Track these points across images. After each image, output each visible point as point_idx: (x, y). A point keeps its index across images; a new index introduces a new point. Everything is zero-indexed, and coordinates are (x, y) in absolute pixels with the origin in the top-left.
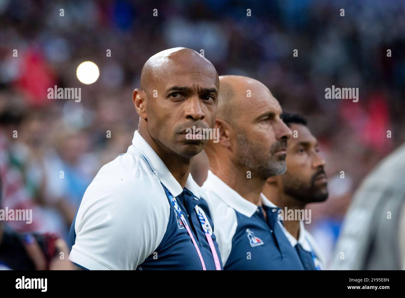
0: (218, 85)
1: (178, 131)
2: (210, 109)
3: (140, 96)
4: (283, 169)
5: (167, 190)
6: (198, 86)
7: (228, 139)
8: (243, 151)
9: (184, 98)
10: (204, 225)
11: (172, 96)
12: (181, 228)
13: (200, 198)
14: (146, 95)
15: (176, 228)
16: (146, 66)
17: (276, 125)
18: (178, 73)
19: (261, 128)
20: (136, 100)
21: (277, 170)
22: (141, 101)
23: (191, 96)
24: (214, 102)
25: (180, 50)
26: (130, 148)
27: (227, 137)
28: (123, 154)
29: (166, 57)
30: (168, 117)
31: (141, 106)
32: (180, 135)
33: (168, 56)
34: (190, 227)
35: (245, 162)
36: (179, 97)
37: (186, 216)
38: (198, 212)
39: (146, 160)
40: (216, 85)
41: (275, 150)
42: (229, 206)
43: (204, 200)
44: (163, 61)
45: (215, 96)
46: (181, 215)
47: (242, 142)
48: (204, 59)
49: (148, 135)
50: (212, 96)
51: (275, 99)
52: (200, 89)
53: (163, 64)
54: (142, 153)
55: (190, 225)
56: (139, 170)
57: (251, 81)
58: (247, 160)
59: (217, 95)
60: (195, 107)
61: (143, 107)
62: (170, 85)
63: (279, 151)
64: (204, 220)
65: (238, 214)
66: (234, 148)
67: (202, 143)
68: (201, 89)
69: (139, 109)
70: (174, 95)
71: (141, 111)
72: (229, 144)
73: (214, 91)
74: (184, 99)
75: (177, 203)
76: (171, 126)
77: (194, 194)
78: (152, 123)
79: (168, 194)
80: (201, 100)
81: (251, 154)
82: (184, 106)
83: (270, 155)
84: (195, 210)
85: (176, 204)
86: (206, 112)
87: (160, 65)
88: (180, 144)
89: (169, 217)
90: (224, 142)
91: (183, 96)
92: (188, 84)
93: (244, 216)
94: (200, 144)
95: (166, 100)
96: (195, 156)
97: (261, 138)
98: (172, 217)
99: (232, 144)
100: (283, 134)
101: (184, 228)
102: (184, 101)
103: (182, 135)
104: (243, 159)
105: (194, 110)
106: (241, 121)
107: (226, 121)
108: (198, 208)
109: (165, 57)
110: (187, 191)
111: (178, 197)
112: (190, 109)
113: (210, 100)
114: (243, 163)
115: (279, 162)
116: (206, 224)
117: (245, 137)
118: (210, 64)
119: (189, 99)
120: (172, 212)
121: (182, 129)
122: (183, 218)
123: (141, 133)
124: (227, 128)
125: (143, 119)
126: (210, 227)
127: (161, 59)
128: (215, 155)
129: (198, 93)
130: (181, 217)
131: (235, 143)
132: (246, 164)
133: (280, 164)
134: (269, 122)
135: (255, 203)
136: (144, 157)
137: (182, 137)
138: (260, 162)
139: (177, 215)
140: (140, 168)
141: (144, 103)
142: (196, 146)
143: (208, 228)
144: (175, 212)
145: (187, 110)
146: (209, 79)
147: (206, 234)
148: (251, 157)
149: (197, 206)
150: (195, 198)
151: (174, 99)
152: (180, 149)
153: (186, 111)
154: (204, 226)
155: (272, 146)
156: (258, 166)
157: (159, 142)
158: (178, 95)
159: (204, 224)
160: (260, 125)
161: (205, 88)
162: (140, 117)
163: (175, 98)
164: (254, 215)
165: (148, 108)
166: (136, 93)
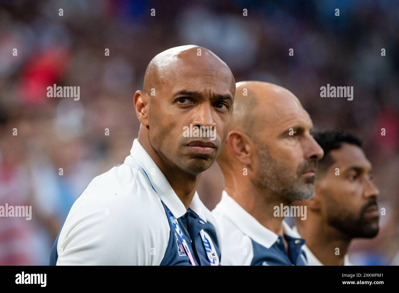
0: (234, 91)
1: (184, 142)
2: (222, 119)
3: (142, 99)
4: (310, 194)
5: (168, 209)
6: (210, 91)
7: (249, 155)
8: (265, 171)
9: (192, 104)
10: (210, 253)
11: (179, 102)
12: (182, 255)
13: (206, 222)
14: (149, 98)
15: (176, 254)
16: (151, 65)
17: (305, 142)
18: (187, 75)
19: (287, 144)
20: (137, 104)
21: (303, 194)
22: (143, 105)
23: (201, 103)
24: (228, 110)
25: (192, 49)
26: (128, 159)
27: (247, 153)
28: (119, 165)
29: (175, 55)
30: (173, 125)
31: (142, 110)
32: (186, 147)
33: (178, 55)
34: (193, 254)
35: (266, 183)
36: (187, 102)
37: (189, 242)
38: (203, 238)
39: (146, 174)
40: (231, 91)
41: (303, 171)
42: (245, 234)
43: (211, 224)
44: (171, 61)
45: (229, 104)
46: (183, 239)
47: (264, 160)
48: (219, 61)
49: (149, 144)
50: (226, 104)
51: (305, 112)
52: (212, 95)
53: (171, 64)
54: (141, 166)
55: (192, 253)
56: (136, 185)
57: (278, 90)
58: (269, 181)
59: (232, 103)
60: (205, 116)
61: (145, 112)
62: (178, 89)
63: (308, 172)
64: (210, 247)
65: (254, 244)
66: (255, 167)
67: (211, 158)
68: (214, 95)
69: (140, 114)
70: (182, 100)
71: (142, 117)
72: (248, 161)
73: (228, 97)
74: (193, 106)
75: (179, 226)
76: (177, 136)
77: (200, 216)
78: (155, 132)
79: (169, 214)
80: (213, 108)
81: (273, 174)
82: (193, 113)
83: (296, 177)
84: (199, 234)
85: (177, 226)
86: (218, 122)
87: (167, 64)
88: (186, 157)
89: (168, 241)
90: (243, 159)
91: (192, 101)
92: (198, 89)
93: (261, 247)
94: (209, 159)
95: (172, 106)
96: (204, 173)
97: (287, 156)
98: (172, 242)
99: (252, 161)
100: (313, 153)
101: (185, 255)
102: (193, 108)
103: (188, 147)
104: (265, 179)
105: (204, 119)
106: (264, 135)
107: (247, 134)
108: (203, 233)
109: (173, 55)
110: (192, 212)
111: (180, 219)
112: (199, 117)
113: (224, 107)
114: (264, 184)
115: (306, 185)
116: (213, 253)
117: (268, 153)
118: (226, 67)
119: (199, 105)
120: (172, 235)
121: (189, 140)
122: (185, 243)
123: (141, 142)
124: (247, 143)
125: (144, 126)
126: (216, 256)
127: (168, 57)
128: (232, 173)
129: (211, 99)
130: (182, 243)
131: (256, 160)
132: (268, 185)
133: (308, 187)
134: (297, 138)
135: (276, 231)
136: (143, 169)
137: (189, 150)
138: (283, 184)
139: (177, 239)
140: (137, 182)
141: (147, 107)
142: (204, 161)
143: (214, 257)
144: (176, 236)
145: (196, 119)
146: (224, 84)
147: (211, 263)
148: (273, 177)
149: (202, 231)
150: (201, 222)
151: (181, 104)
152: (185, 163)
153: (194, 120)
154: (209, 255)
155: (300, 166)
156: (281, 188)
157: (161, 153)
158: (186, 101)
159: (210, 251)
160: (286, 140)
161: (218, 93)
162: (141, 124)
163: (183, 104)
164: (273, 246)
165: (150, 113)
166: (138, 95)
